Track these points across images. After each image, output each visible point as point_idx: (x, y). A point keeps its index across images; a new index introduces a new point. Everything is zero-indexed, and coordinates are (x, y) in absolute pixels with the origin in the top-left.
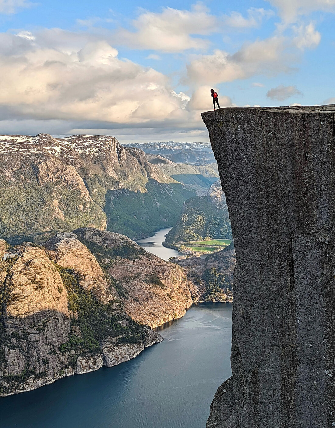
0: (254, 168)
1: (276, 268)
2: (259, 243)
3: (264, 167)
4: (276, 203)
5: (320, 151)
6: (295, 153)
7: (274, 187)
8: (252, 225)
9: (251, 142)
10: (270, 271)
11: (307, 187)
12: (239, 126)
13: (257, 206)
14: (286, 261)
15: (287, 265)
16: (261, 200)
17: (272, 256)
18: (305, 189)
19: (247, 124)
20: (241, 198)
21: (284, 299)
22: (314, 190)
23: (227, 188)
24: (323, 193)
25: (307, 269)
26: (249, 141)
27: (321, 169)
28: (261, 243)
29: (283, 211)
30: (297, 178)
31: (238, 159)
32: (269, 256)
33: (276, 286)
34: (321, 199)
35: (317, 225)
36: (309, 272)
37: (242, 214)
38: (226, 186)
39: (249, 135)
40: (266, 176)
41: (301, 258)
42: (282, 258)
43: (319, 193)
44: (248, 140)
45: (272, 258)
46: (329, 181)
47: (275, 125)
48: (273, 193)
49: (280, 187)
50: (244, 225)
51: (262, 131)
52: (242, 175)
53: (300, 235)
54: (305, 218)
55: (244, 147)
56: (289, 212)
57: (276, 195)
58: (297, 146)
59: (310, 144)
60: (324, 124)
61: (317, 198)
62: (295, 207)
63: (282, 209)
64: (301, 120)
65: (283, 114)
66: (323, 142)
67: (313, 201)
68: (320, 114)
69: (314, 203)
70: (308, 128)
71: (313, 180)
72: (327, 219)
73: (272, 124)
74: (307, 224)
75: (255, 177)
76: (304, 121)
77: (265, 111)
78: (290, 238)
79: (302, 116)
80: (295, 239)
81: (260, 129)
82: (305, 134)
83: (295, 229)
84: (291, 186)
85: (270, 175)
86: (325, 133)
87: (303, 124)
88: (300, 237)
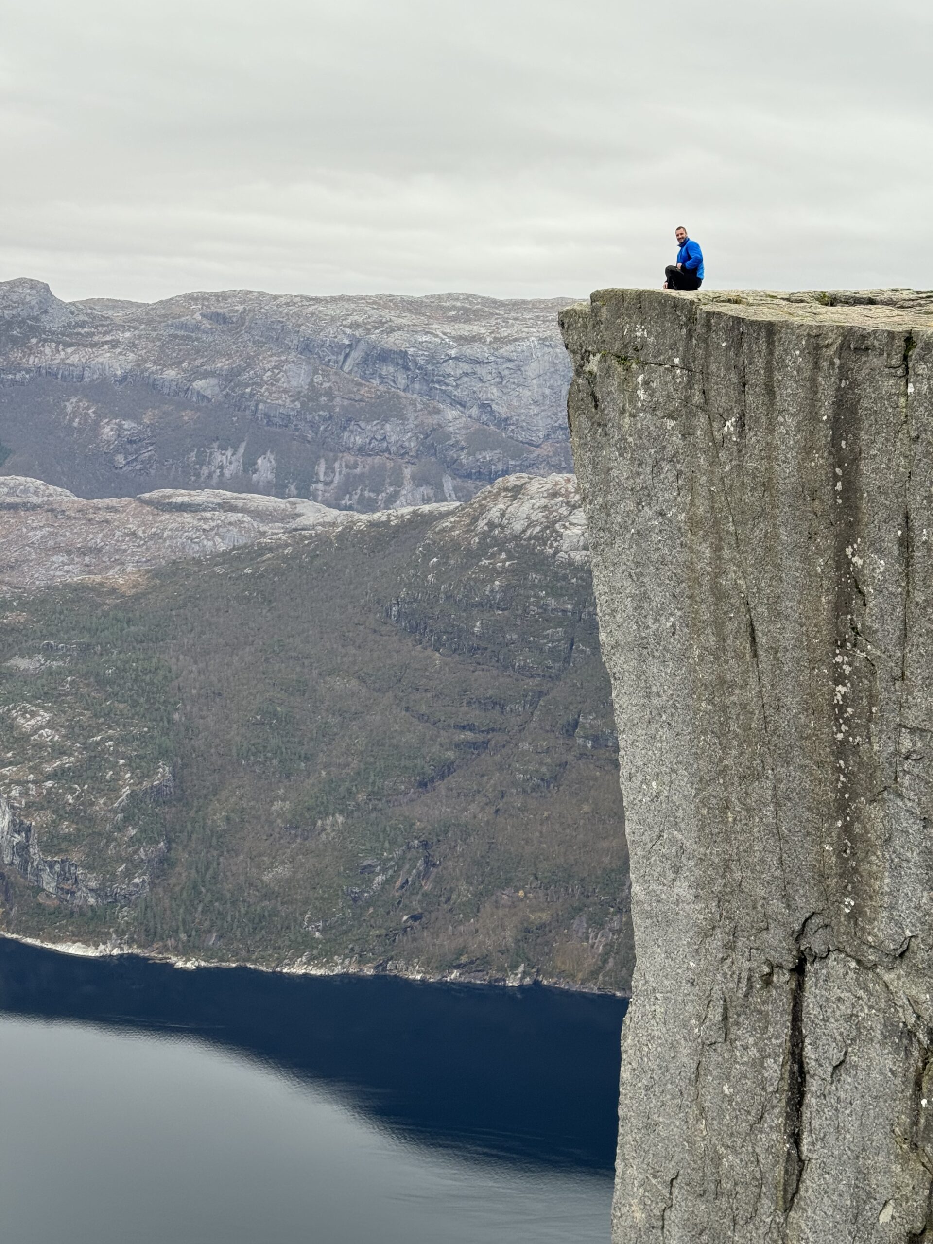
0: (682, 582)
1: (746, 1077)
2: (699, 933)
3: (712, 588)
4: (748, 768)
5: (900, 542)
6: (812, 536)
7: (742, 687)
8: (681, 847)
9: (675, 460)
10: (728, 1079)
11: (847, 721)
12: (640, 379)
13: (695, 766)
14: (779, 1056)
15: (782, 1079)
16: (704, 740)
17: (739, 1015)
18: (841, 732)
19: (662, 369)
20: (651, 712)
21: (760, 1232)
22: (871, 744)
23: (614, 654)
24: (905, 773)
25: (848, 1136)
26: (670, 451)
27: (903, 640)
28: (706, 936)
29: (768, 812)
30: (814, 668)
31: (638, 532)
32: (726, 1009)
33: (741, 1161)
34: (900, 803)
35: (881, 929)
36: (852, 1151)
37: (654, 784)
38: (613, 648)
39: (670, 424)
40: (718, 625)
41: (830, 1069)
42: (769, 1039)
43: (890, 764)
44: (664, 447)
45: (737, 1024)
47: (744, 385)
48: (737, 719)
49: (760, 695)
50: (660, 836)
51: (704, 408)
52: (651, 610)
53: (833, 956)
54: (841, 876)
55: (656, 480)
56: (790, 831)
57: (747, 728)
58: (817, 502)
59: (861, 498)
60: (918, 393)
61: (885, 788)
62: (809, 809)
63: (766, 805)
64: (832, 364)
65: (770, 329)
66: (909, 498)
67: (871, 802)
68: (909, 340)
69: (874, 812)
70: (853, 410)
71: (870, 689)
72: (920, 914)
73: (734, 377)
74: (847, 911)
75: (687, 626)
76: (842, 376)
77: (714, 313)
78: (795, 953)
79: (841, 347)
80: (817, 965)
81: (697, 399)
82: (843, 443)
83: (810, 917)
84: (792, 702)
85: (730, 626)
86: (919, 448)
87: (839, 389)
88: (831, 962)
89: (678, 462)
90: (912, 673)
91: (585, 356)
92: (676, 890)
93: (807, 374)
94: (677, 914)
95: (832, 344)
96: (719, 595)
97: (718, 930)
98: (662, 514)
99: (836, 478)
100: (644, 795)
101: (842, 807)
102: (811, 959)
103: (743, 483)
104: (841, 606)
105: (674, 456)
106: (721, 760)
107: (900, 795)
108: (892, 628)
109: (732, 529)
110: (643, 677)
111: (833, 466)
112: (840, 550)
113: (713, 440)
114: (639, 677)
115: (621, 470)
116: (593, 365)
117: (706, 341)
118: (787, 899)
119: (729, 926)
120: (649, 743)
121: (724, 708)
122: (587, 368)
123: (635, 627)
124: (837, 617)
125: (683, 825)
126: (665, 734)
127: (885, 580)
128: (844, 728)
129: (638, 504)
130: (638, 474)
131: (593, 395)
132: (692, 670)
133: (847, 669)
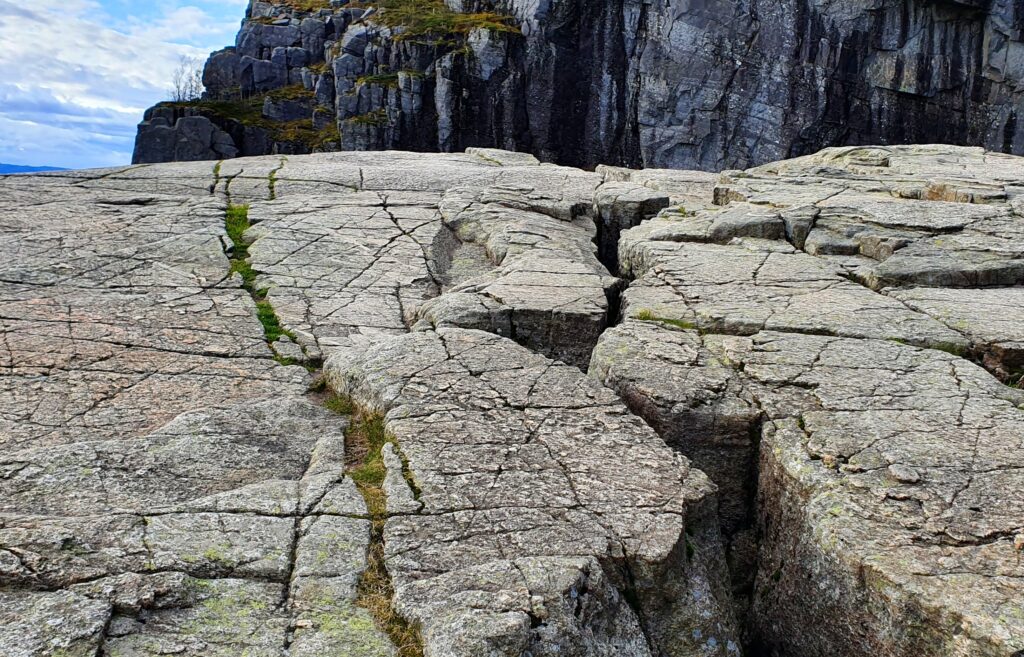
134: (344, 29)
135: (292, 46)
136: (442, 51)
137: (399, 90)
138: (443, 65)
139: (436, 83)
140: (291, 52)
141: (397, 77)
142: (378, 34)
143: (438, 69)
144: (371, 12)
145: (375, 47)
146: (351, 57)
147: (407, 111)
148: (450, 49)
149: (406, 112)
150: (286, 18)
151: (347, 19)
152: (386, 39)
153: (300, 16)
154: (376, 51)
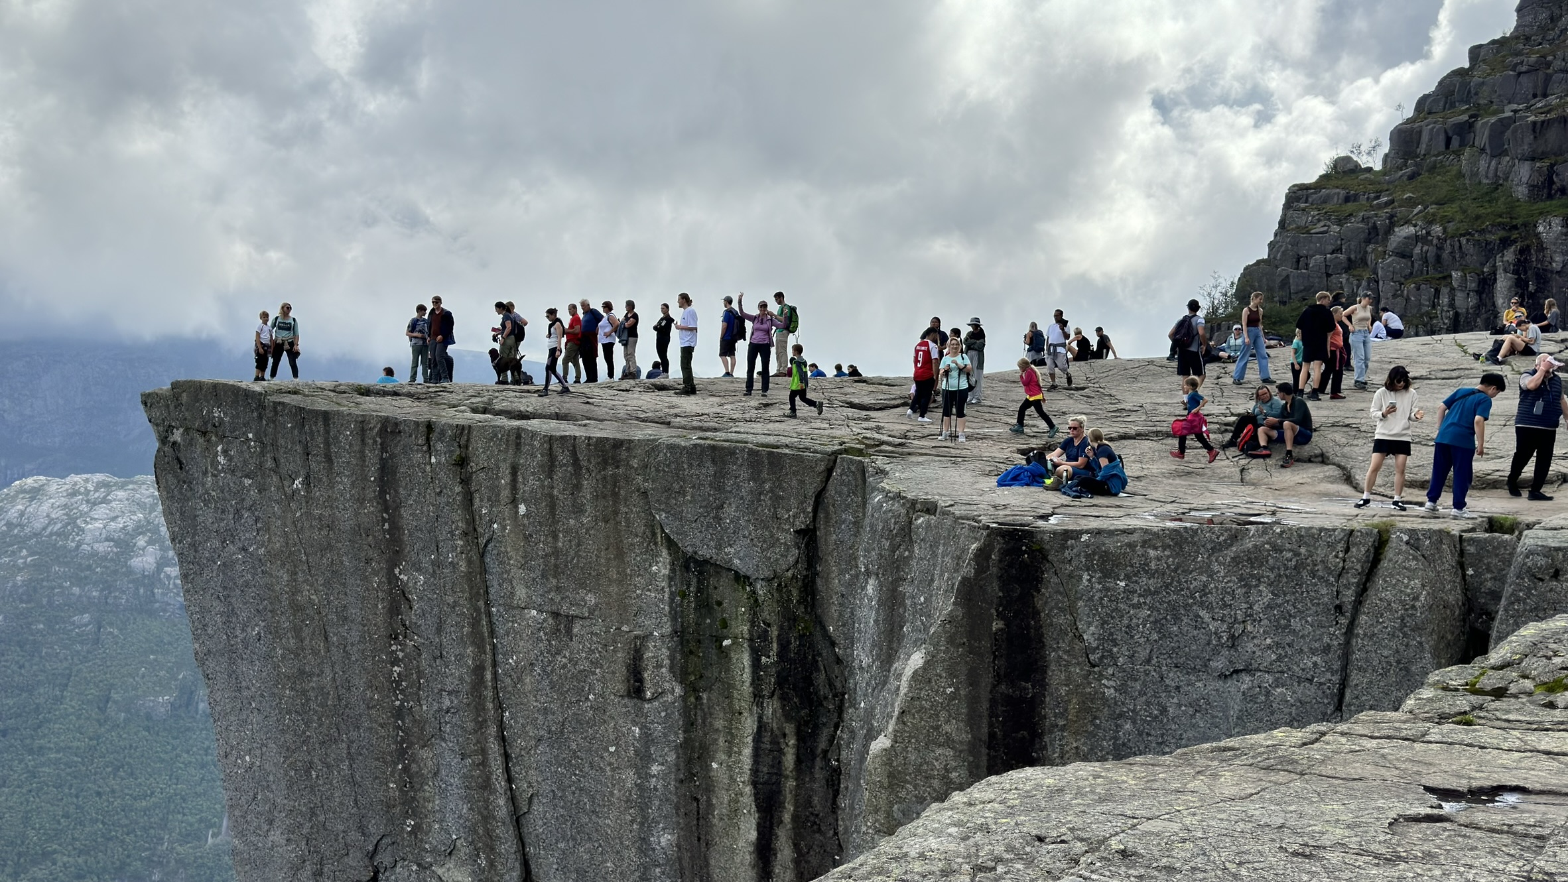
0: (264, 600)
2: (292, 868)
3: (290, 603)
4: (327, 735)
5: (433, 563)
6: (368, 561)
7: (318, 675)
8: (273, 804)
9: (253, 508)
11: (402, 691)
12: (219, 448)
13: (283, 739)
16: (289, 718)
18: (398, 700)
19: (238, 441)
22: (421, 705)
24: (446, 723)
26: (248, 503)
27: (439, 630)
28: (298, 869)
29: (345, 766)
30: (375, 656)
31: (224, 564)
34: (444, 745)
35: (434, 838)
37: (247, 758)
39: (247, 482)
40: (297, 630)
43: (436, 718)
44: (243, 500)
46: (461, 679)
47: (308, 455)
48: (316, 697)
49: (334, 679)
50: (255, 798)
51: (276, 470)
52: (239, 623)
53: (399, 865)
54: (403, 804)
55: (237, 524)
56: (362, 777)
57: (323, 705)
58: (371, 537)
59: (404, 534)
60: (439, 463)
61: (433, 736)
62: (377, 759)
63: (342, 761)
64: (375, 442)
65: (326, 416)
66: (438, 532)
67: (423, 747)
68: (430, 427)
69: (424, 754)
70: (394, 473)
71: (418, 667)
72: (461, 821)
73: (299, 448)
74: (409, 829)
75: (270, 633)
76: (384, 449)
77: (280, 403)
78: (370, 868)
79: (381, 429)
80: (387, 874)
81: (270, 464)
82: (388, 496)
83: (381, 839)
84: (360, 682)
85: (306, 632)
86: (443, 500)
87: (381, 459)
88: (398, 869)
89: (256, 510)
90: (447, 652)
91: (170, 429)
92: (271, 838)
93: (356, 448)
94: (273, 856)
95: (375, 427)
96: (297, 608)
97: (308, 863)
98: (244, 549)
99: (384, 520)
100: (239, 768)
101: (401, 754)
102: (382, 871)
103: (311, 526)
104: (394, 610)
105: (252, 506)
106: (304, 732)
107: (444, 740)
108: (431, 621)
109: (304, 558)
110: (234, 676)
111: (381, 512)
112: (390, 571)
113: (285, 495)
114: (230, 676)
115: (206, 516)
116: (177, 436)
117: (274, 422)
118: (362, 830)
119: (316, 859)
120: (241, 726)
121: (304, 692)
122: (171, 439)
123: (225, 637)
124: (392, 617)
125: (274, 787)
126: (255, 718)
127: (424, 590)
128: (400, 697)
129: (223, 543)
130: (223, 520)
131: (178, 459)
132: (276, 667)
133: (401, 655)
134: (1389, 231)
135: (1331, 254)
136: (1505, 243)
137: (1453, 289)
138: (1505, 259)
139: (1495, 280)
140: (1331, 260)
141: (1451, 276)
142: (1428, 233)
143: (1499, 264)
144: (1420, 212)
145: (1425, 248)
146: (1397, 259)
147: (1462, 311)
148: (1515, 241)
149: (1460, 311)
150: (1325, 226)
151: (1393, 222)
152: (1439, 238)
153: (1340, 222)
154: (1427, 252)
